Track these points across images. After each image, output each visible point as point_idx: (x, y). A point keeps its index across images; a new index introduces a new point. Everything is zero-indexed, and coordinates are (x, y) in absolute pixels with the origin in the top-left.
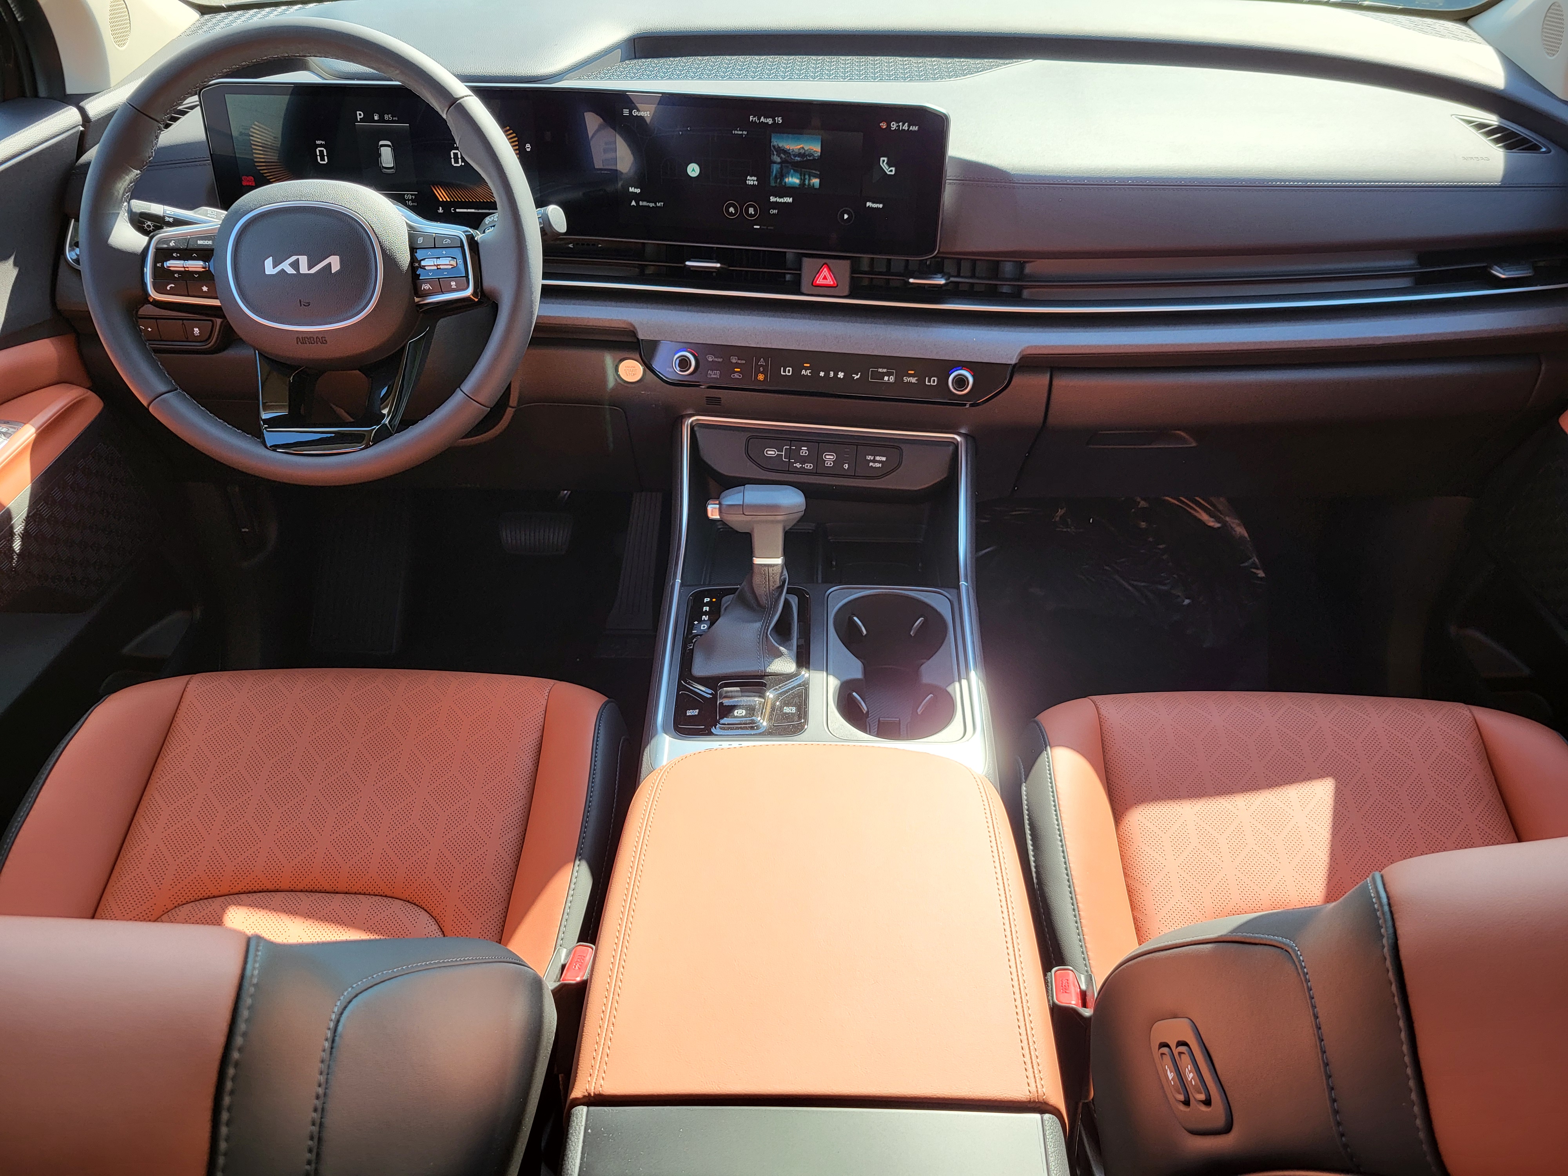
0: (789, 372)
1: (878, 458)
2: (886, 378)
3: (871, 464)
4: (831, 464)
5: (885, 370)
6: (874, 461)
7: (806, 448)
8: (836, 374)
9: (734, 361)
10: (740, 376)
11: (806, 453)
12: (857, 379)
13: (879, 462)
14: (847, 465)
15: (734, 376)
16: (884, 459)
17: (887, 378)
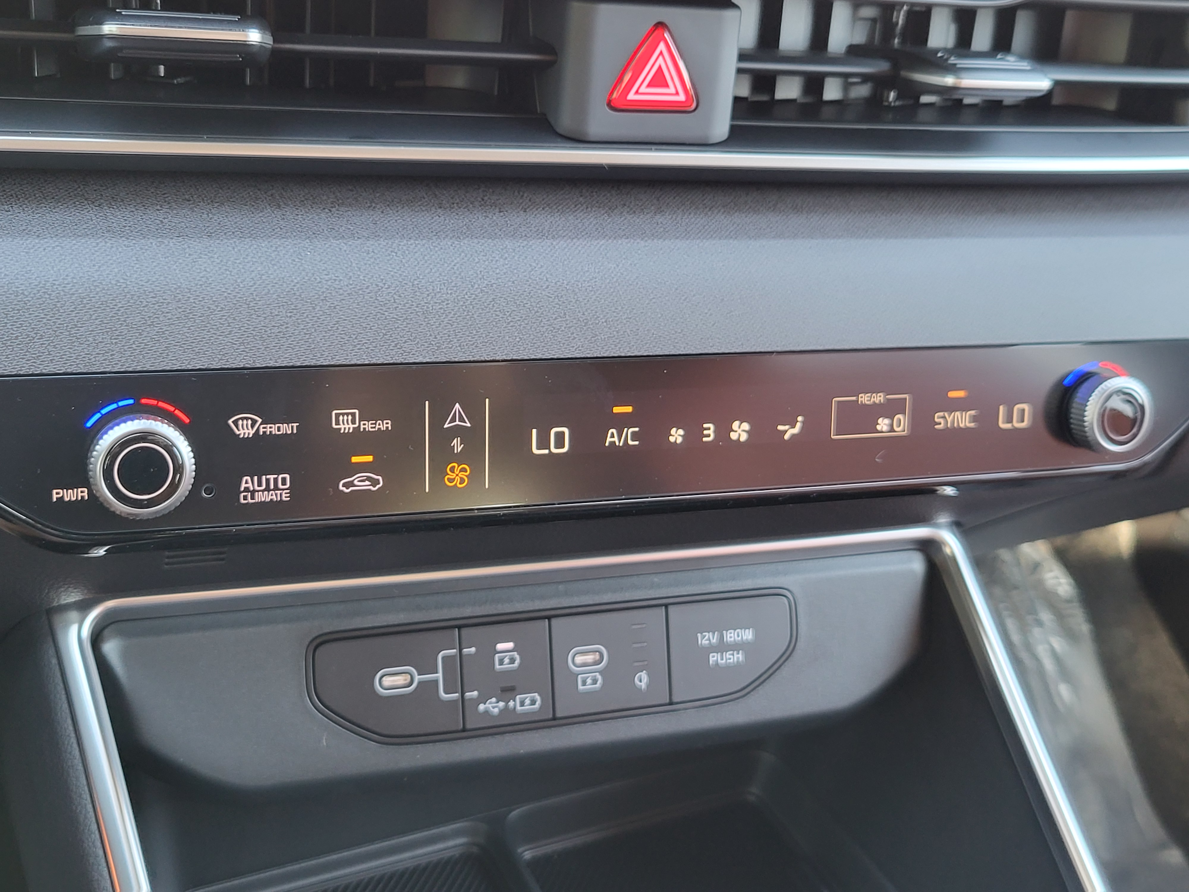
0: (560, 443)
1: (731, 636)
2: (883, 424)
3: (714, 658)
4: (595, 681)
5: (879, 398)
6: (722, 647)
7: (510, 645)
8: (724, 430)
9: (346, 426)
10: (375, 482)
11: (512, 661)
12: (793, 436)
13: (735, 647)
14: (644, 675)
15: (351, 484)
16: (748, 635)
17: (887, 421)
